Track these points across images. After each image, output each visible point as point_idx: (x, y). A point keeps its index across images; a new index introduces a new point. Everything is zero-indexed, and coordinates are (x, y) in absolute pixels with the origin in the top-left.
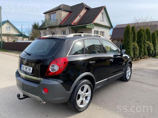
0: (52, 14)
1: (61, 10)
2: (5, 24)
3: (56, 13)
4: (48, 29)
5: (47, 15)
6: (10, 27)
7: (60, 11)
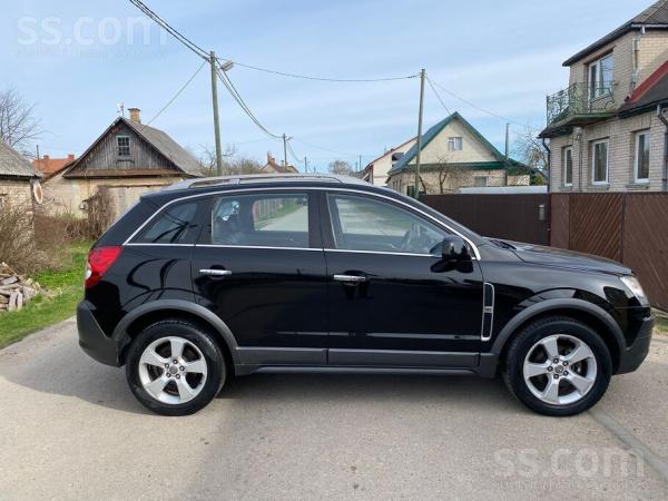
0: (598, 63)
1: (639, 29)
2: (448, 127)
3: (611, 51)
4: (577, 130)
5: (580, 67)
6: (460, 138)
7: (630, 38)
